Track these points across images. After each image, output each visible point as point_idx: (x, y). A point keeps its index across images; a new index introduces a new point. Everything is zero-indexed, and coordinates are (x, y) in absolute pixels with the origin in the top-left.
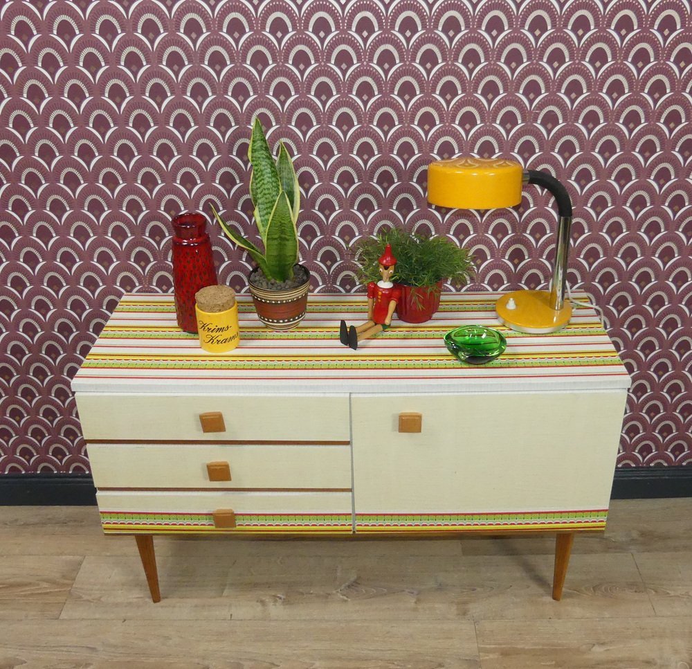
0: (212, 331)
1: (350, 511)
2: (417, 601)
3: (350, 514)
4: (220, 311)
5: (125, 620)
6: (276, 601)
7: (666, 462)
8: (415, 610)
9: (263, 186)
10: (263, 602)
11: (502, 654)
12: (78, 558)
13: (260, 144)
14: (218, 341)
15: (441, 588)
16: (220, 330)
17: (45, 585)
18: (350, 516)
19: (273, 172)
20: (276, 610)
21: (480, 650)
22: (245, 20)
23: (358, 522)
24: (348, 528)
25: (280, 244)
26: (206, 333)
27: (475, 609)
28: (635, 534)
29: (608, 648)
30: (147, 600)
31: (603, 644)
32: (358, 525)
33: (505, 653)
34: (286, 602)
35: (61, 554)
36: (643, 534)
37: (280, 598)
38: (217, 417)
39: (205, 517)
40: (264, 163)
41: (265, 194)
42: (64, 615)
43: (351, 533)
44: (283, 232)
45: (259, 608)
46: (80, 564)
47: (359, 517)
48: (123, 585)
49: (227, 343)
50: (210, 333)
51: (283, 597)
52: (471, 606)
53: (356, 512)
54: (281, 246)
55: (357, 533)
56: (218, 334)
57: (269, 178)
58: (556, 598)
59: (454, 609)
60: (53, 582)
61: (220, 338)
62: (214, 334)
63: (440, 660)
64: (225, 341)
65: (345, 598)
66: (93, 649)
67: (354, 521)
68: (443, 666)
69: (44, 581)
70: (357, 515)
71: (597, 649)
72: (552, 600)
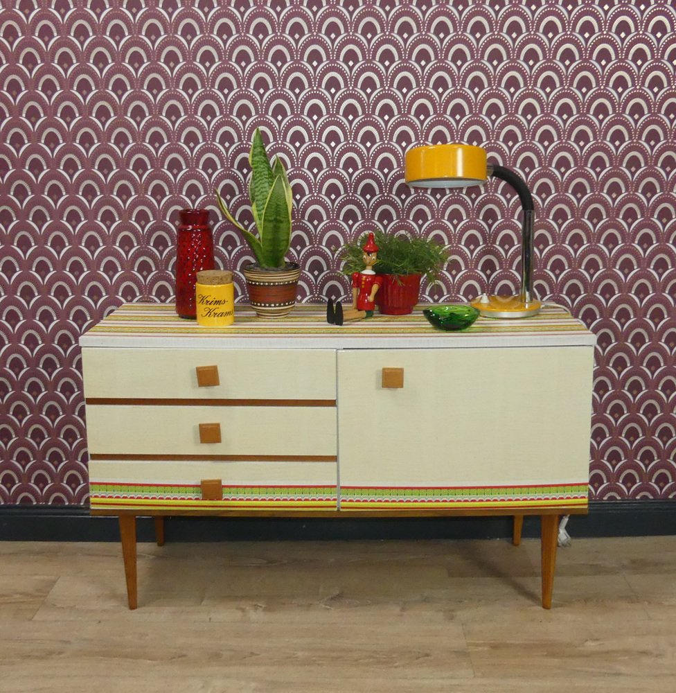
0: (210, 304)
1: (335, 483)
2: (403, 609)
3: (335, 486)
4: (219, 283)
5: (100, 622)
6: (256, 609)
7: (653, 495)
8: (402, 615)
9: (261, 186)
10: (243, 610)
11: (491, 647)
12: (53, 578)
13: (259, 150)
14: (215, 314)
15: (426, 600)
16: (218, 302)
17: (18, 596)
18: (335, 489)
19: (269, 174)
20: (257, 616)
21: (469, 644)
22: (251, 51)
23: (343, 497)
24: (332, 503)
25: (275, 226)
26: (204, 306)
27: (462, 615)
28: (626, 562)
29: (602, 643)
30: (123, 607)
31: (597, 640)
32: (343, 501)
33: (495, 647)
34: (268, 609)
35: (36, 574)
36: (633, 562)
37: (261, 607)
38: (213, 369)
39: (192, 489)
40: (262, 166)
41: (262, 192)
42: (36, 618)
43: (336, 509)
44: (278, 213)
45: (239, 614)
46: (55, 582)
47: (344, 490)
48: (99, 597)
49: (223, 317)
50: (208, 306)
51: (263, 606)
52: (459, 613)
53: (342, 485)
54: (276, 229)
55: (342, 510)
56: (215, 306)
57: (266, 178)
58: (546, 607)
59: (441, 615)
60: (27, 594)
61: (218, 311)
62: (212, 307)
63: (428, 651)
64: (222, 315)
65: (328, 607)
66: (69, 642)
67: (338, 496)
68: (431, 656)
69: (17, 593)
70: (342, 487)
71: (589, 643)
72: (542, 609)
